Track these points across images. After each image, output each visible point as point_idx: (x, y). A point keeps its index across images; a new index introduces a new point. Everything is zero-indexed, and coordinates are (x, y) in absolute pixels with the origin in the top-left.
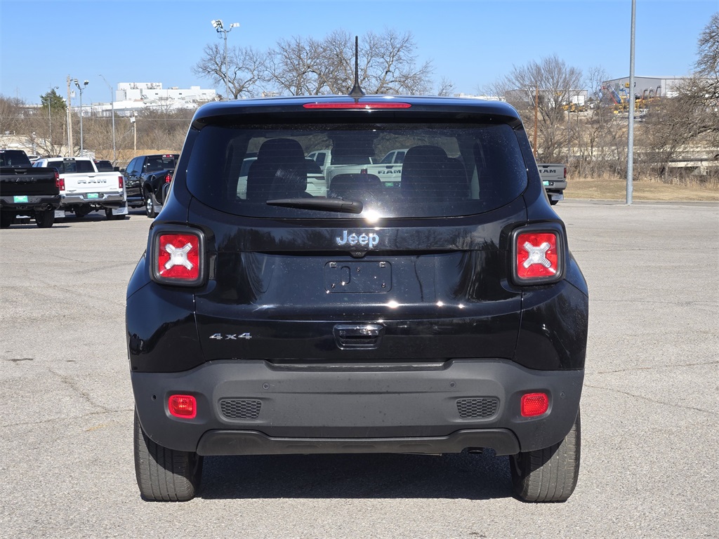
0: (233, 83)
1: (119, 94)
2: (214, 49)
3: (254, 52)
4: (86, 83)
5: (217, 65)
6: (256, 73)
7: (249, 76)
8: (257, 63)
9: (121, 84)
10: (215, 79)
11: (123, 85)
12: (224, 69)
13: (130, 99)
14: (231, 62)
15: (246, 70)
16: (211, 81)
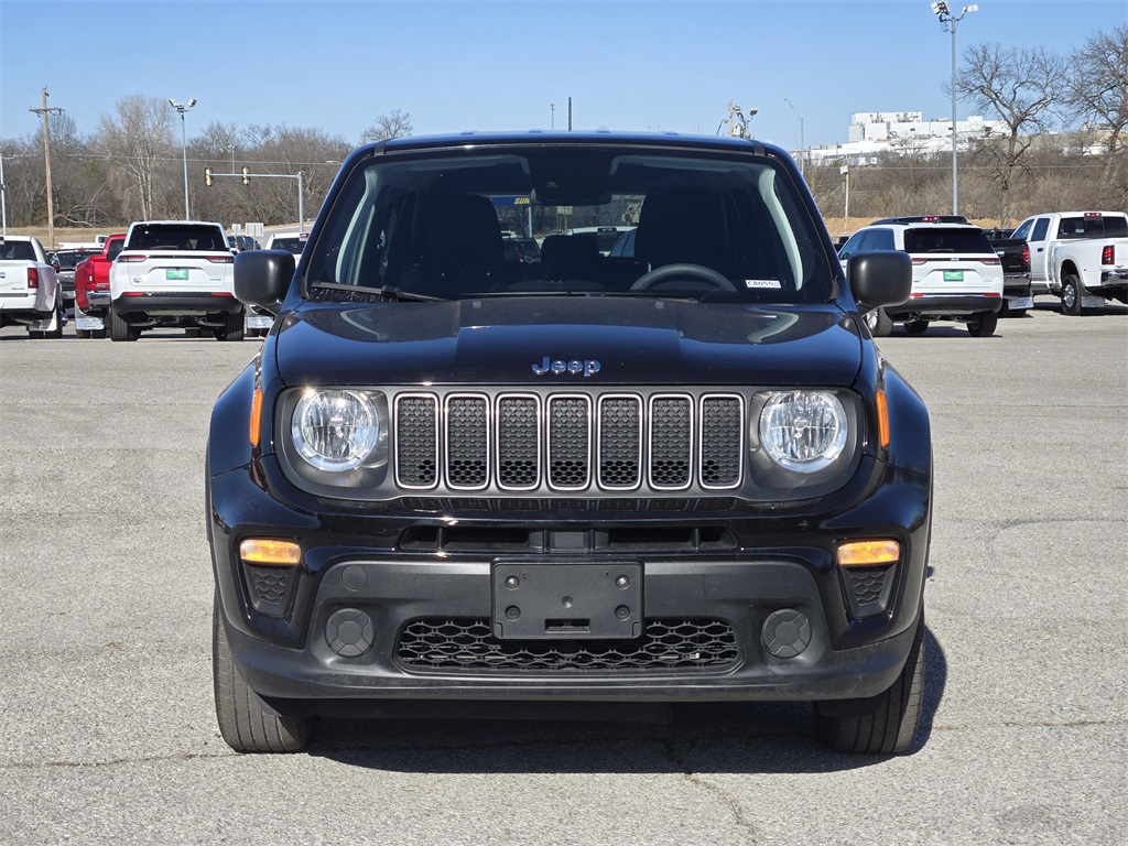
0: (1010, 108)
1: (854, 131)
2: (981, 54)
3: (1047, 57)
4: (753, 113)
5: (985, 78)
6: (1048, 90)
7: (1036, 95)
8: (1053, 73)
9: (857, 115)
10: (981, 101)
11: (860, 117)
12: (996, 85)
13: (870, 139)
14: (1009, 73)
15: (1033, 87)
16: (974, 105)
